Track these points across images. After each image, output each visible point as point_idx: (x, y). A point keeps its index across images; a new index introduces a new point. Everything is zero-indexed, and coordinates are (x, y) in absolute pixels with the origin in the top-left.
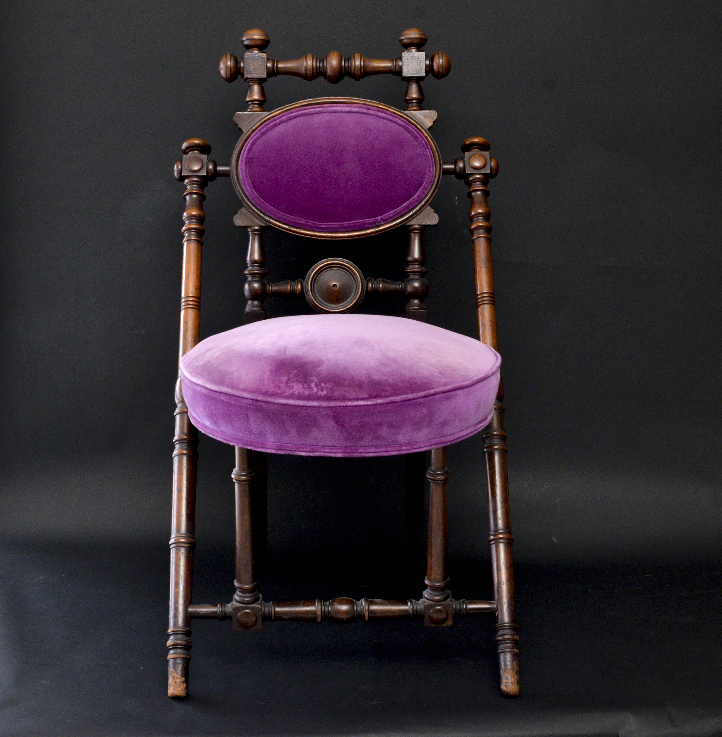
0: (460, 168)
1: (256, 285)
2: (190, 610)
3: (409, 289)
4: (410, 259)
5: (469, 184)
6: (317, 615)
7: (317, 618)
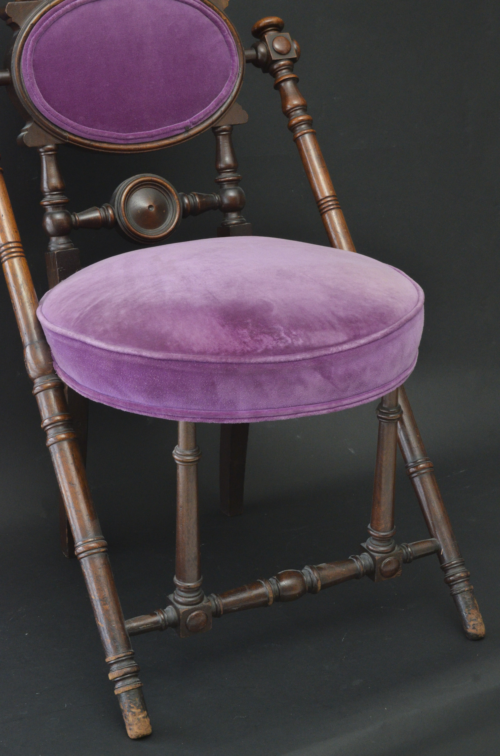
0: (263, 55)
1: (59, 217)
2: (127, 626)
3: (226, 201)
4: (222, 165)
5: (274, 74)
6: (269, 598)
7: (268, 601)
